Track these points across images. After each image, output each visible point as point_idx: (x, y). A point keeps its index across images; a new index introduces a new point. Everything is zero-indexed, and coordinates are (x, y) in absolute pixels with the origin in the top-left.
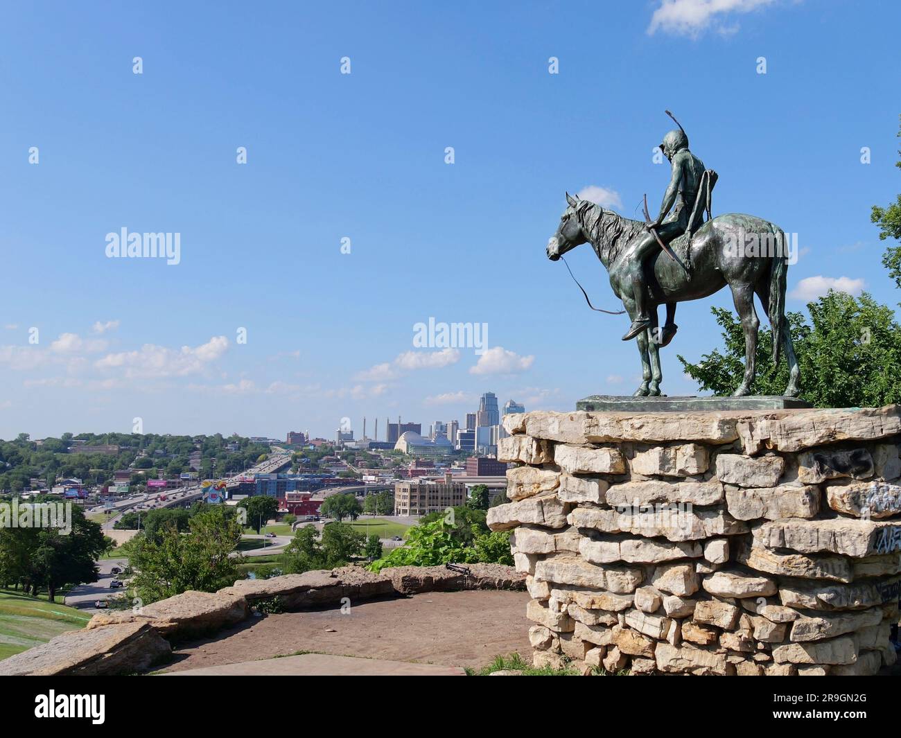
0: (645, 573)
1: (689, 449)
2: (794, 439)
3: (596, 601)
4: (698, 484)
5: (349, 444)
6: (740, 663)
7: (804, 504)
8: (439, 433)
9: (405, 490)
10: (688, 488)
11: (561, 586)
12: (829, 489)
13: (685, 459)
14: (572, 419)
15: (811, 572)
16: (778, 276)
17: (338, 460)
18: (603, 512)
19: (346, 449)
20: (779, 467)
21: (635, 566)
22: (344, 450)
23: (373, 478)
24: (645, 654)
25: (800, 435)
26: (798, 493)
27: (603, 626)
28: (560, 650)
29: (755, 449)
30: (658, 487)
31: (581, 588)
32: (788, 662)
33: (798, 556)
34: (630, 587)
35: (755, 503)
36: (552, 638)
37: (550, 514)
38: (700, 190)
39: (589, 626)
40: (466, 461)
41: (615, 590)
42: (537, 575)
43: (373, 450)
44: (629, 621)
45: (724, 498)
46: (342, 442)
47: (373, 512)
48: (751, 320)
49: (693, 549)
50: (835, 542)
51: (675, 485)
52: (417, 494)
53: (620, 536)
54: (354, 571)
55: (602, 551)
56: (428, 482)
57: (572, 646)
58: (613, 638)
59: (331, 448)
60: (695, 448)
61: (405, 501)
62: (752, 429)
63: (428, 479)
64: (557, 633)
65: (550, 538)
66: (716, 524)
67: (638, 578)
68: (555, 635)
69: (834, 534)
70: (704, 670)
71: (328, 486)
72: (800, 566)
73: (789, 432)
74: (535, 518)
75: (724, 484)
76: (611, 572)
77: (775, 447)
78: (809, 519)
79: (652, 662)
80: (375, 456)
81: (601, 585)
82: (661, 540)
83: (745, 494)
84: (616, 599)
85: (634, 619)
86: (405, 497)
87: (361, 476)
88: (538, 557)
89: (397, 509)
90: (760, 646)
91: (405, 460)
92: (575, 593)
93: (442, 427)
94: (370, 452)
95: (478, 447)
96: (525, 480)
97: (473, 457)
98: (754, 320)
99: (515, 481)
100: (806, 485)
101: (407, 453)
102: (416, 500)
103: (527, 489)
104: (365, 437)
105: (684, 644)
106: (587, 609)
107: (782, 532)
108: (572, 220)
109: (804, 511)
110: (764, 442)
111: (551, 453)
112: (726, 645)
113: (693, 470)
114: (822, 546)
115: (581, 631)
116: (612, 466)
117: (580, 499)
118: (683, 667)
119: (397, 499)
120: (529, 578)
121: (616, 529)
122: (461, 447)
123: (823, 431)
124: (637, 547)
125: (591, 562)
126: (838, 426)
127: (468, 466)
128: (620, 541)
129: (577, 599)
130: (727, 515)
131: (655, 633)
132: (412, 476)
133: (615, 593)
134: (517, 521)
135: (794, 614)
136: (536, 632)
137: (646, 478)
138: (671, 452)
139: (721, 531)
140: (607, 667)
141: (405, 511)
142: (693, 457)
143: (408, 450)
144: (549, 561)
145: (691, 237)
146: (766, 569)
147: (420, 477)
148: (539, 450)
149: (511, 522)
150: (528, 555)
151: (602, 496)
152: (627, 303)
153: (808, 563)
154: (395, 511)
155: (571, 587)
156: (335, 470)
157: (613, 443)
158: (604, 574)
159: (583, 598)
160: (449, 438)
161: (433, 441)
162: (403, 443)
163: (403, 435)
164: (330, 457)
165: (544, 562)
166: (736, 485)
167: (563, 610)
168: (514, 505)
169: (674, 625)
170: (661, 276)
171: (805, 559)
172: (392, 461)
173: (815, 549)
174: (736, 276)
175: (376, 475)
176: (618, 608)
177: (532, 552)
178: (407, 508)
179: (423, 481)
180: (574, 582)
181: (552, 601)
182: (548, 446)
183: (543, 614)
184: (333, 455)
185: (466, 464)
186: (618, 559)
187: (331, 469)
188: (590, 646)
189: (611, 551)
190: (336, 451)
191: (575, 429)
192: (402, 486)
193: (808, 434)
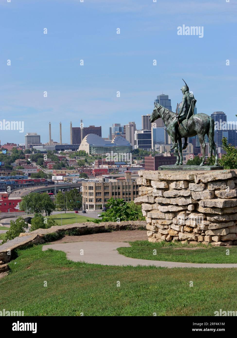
0: (175, 214)
1: (182, 182)
2: (206, 179)
3: (163, 222)
4: (184, 191)
5: (38, 148)
6: (198, 236)
7: (209, 195)
8: (118, 134)
9: (91, 188)
10: (182, 192)
11: (155, 219)
12: (215, 191)
13: (181, 185)
14: (155, 174)
15: (211, 212)
16: (211, 133)
17: (29, 163)
18: (163, 198)
19: (35, 153)
20: (203, 186)
21: (172, 212)
22: (33, 153)
23: (61, 178)
24: (176, 236)
25: (207, 179)
26: (208, 193)
27: (165, 229)
28: (155, 237)
29: (198, 182)
30: (176, 192)
31: (159, 219)
32: (209, 235)
33: (208, 208)
34: (171, 218)
35: (198, 195)
36: (153, 233)
37: (150, 200)
38: (191, 106)
39: (162, 229)
40: (144, 159)
41: (168, 219)
42: (148, 216)
43: (59, 152)
44: (172, 227)
45: (191, 194)
46: (31, 146)
47: (63, 208)
48: (203, 145)
49: (185, 207)
50: (216, 204)
51: (179, 191)
52: (102, 191)
53: (167, 205)
54: (90, 223)
55: (164, 209)
56: (110, 180)
57: (158, 235)
58: (168, 232)
59: (22, 152)
60: (184, 182)
61: (91, 197)
62: (197, 177)
63: (110, 178)
64: (154, 232)
65: (151, 206)
66: (189, 201)
67: (173, 216)
68: (154, 233)
69: (215, 202)
70: (190, 238)
71: (22, 186)
72: (209, 211)
73: (205, 178)
74: (146, 200)
75: (191, 191)
76: (166, 214)
77: (202, 182)
78: (211, 199)
79: (178, 237)
80: (61, 157)
81: (164, 218)
82: (177, 205)
83: (196, 193)
84: (168, 221)
85: (173, 226)
86: (91, 194)
87: (51, 176)
88: (148, 211)
89: (85, 205)
90: (202, 231)
91: (89, 161)
92: (158, 220)
93: (120, 129)
94: (57, 154)
95: (154, 146)
96: (144, 190)
97: (150, 156)
98: (204, 145)
99: (141, 190)
100: (210, 191)
101: (90, 154)
102: (102, 196)
103: (144, 193)
104: (51, 140)
105: (185, 232)
106: (161, 225)
107: (204, 202)
108: (156, 111)
109: (209, 197)
110: (200, 180)
111: (150, 183)
112: (195, 232)
113: (183, 187)
114: (213, 205)
115: (160, 231)
116: (165, 186)
117: (157, 195)
118: (185, 238)
119: (84, 196)
120: (146, 217)
121: (166, 203)
122: (139, 147)
123: (213, 178)
124: (172, 207)
125: (161, 212)
126: (216, 176)
127: (146, 164)
128: (168, 206)
129: (158, 222)
130: (192, 198)
131: (178, 229)
132: (96, 175)
133: (168, 220)
134: (142, 202)
135: (209, 223)
136: (149, 232)
137: (173, 189)
138: (178, 183)
139: (191, 202)
140: (167, 239)
141: (92, 206)
142: (183, 184)
143: (90, 151)
144: (151, 212)
145: (188, 121)
146: (201, 212)
147: (103, 175)
148: (147, 182)
149: (141, 202)
150: (146, 211)
151: (162, 194)
152: (172, 138)
153: (211, 210)
154: (83, 207)
155: (157, 219)
156: (26, 172)
157: (165, 180)
158: (165, 215)
159: (160, 222)
160: (128, 138)
161: (113, 142)
162: (86, 145)
163: (85, 138)
164: (21, 160)
165: (149, 212)
166: (194, 191)
167: (155, 225)
168: (141, 197)
169: (182, 227)
170: (180, 131)
171: (210, 209)
172: (77, 161)
173: (212, 206)
174: (199, 132)
175: (64, 175)
176: (169, 224)
177: (146, 210)
178: (93, 203)
179: (106, 179)
180: (157, 217)
181: (152, 223)
182: (149, 181)
183: (150, 227)
184: (24, 158)
185: (144, 162)
186: (168, 211)
187: (24, 171)
188: (163, 234)
189: (166, 208)
190: (26, 154)
191: (156, 176)
192: (88, 185)
193: (209, 178)
